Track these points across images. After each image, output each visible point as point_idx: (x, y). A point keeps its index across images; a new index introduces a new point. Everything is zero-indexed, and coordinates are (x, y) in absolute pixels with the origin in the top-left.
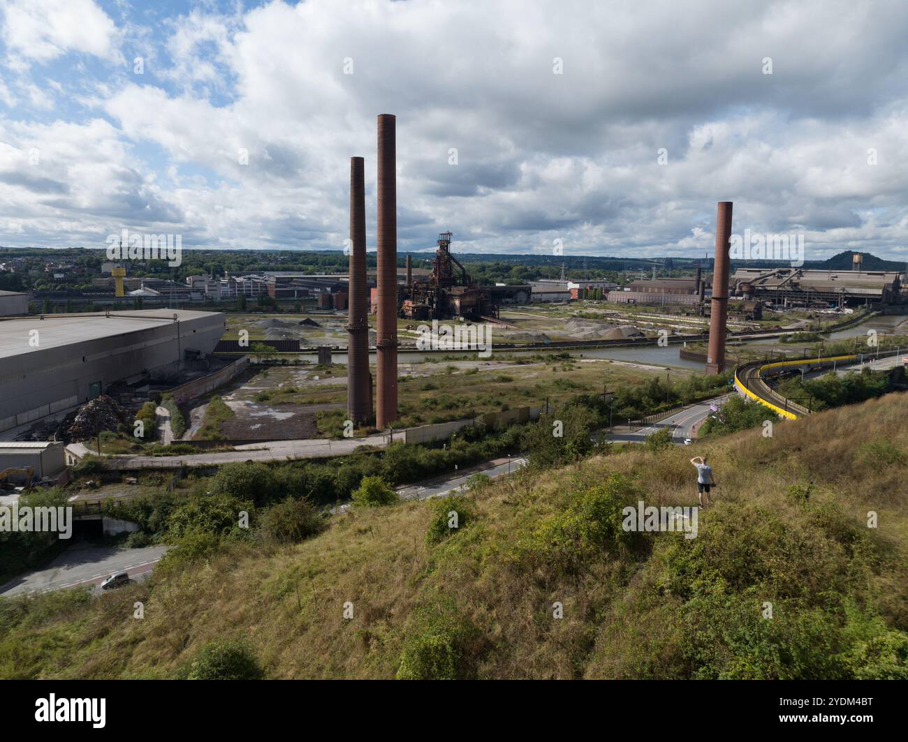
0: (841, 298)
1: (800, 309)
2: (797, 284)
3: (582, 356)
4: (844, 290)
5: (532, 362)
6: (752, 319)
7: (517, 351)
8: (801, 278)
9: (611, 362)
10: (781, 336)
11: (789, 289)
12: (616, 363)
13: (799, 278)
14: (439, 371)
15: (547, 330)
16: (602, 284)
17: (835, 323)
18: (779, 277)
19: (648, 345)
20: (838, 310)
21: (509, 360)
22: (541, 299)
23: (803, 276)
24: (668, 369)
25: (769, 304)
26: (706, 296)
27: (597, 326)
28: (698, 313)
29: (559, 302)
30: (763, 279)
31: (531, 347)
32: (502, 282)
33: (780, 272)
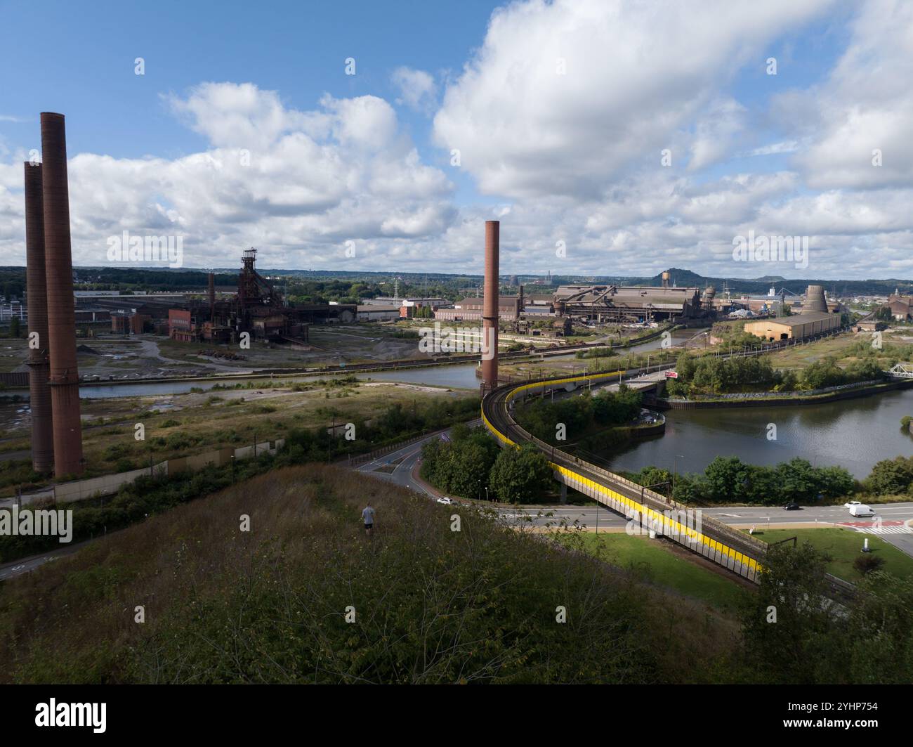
0: (648, 314)
1: (612, 324)
2: (611, 300)
3: (369, 379)
4: (651, 305)
5: (311, 388)
6: (562, 335)
7: (307, 376)
8: (615, 294)
9: (397, 385)
10: (578, 352)
11: (603, 305)
12: (401, 386)
13: (613, 295)
14: (198, 403)
15: (354, 351)
16: (438, 302)
17: (637, 337)
18: (596, 294)
19: (450, 364)
20: (645, 324)
21: (288, 387)
22: (367, 318)
23: (617, 293)
24: (450, 391)
25: (584, 320)
26: (521, 313)
27: (405, 345)
28: (514, 330)
29: (387, 320)
30: (580, 297)
31: (324, 370)
32: (336, 300)
33: (596, 289)
